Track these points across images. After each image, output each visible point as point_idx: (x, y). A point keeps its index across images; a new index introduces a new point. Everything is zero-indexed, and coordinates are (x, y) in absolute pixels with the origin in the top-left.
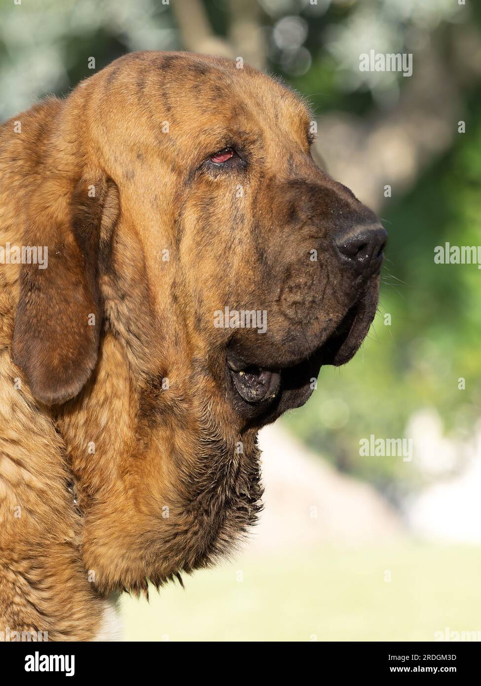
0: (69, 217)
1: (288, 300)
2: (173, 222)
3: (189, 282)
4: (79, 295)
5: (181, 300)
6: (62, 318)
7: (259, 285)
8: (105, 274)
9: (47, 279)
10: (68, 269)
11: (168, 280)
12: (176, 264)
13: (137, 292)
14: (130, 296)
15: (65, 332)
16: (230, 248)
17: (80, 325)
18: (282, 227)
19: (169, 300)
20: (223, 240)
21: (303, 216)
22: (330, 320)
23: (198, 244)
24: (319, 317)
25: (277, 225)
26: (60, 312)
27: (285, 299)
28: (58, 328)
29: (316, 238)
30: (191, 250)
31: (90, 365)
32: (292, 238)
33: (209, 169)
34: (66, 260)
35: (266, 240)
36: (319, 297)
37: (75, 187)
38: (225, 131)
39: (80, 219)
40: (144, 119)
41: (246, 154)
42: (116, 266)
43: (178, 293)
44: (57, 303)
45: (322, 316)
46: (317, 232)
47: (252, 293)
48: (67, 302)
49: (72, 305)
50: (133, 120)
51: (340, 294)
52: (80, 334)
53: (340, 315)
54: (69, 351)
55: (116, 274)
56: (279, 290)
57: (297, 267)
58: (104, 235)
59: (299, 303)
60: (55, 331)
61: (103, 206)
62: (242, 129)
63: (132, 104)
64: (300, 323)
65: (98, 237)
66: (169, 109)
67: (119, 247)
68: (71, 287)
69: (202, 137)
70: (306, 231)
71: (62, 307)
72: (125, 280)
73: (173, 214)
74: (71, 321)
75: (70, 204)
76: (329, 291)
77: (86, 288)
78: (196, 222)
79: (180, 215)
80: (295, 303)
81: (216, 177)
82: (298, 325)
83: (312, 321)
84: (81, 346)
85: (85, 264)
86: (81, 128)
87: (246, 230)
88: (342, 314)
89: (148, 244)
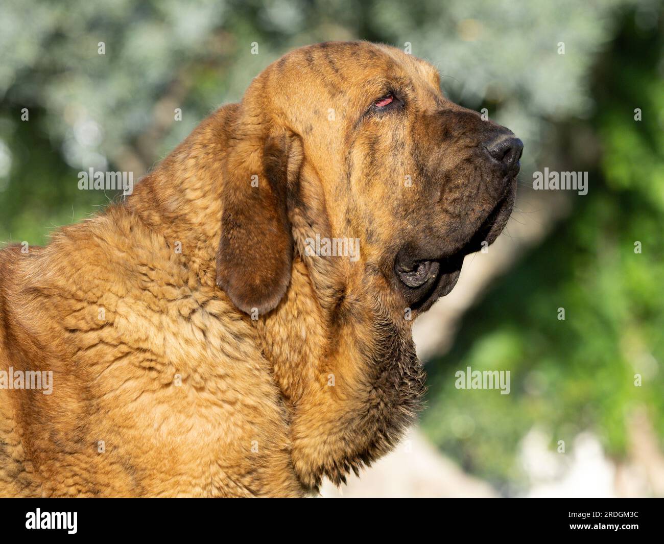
0: (262, 168)
1: (449, 198)
2: (344, 159)
3: (360, 206)
4: (274, 227)
5: (354, 222)
6: (260, 247)
7: (422, 194)
8: (295, 207)
9: (246, 217)
10: (263, 207)
11: (343, 208)
12: (348, 194)
13: (321, 220)
14: (317, 224)
15: (264, 258)
16: (395, 170)
17: (275, 251)
18: (439, 146)
19: (344, 224)
20: (387, 166)
21: (455, 134)
22: (484, 210)
23: (367, 175)
24: (475, 208)
25: (435, 144)
26: (258, 242)
27: (447, 199)
28: (258, 255)
29: (470, 147)
30: (360, 180)
31: (286, 283)
32: (449, 150)
33: (375, 112)
34: (262, 201)
35: (425, 158)
36: (475, 191)
37: (264, 144)
38: (385, 79)
39: (272, 166)
40: (318, 81)
41: (404, 95)
42: (305, 199)
43: (351, 217)
44: (255, 236)
45: (477, 208)
46: (470, 142)
47: (418, 201)
48: (264, 234)
49: (267, 236)
50: (309, 84)
51: (491, 189)
52: (276, 259)
53: (491, 206)
54: (268, 272)
55: (304, 205)
56: (439, 194)
57: (455, 172)
58: (290, 178)
59: (458, 199)
60: (255, 258)
61: (288, 157)
62: (398, 75)
63: (306, 73)
64: (459, 216)
65: (286, 179)
66: (337, 71)
67: (305, 184)
68: (266, 222)
69: (368, 87)
70: (461, 143)
71: (259, 238)
72: (311, 209)
73: (344, 152)
74: (268, 248)
75: (261, 157)
76: (482, 187)
77: (279, 221)
78: (363, 158)
79: (349, 153)
80: (455, 200)
81: (381, 119)
82: (458, 218)
83: (469, 212)
84: (277, 268)
85: (277, 201)
86: (263, 103)
87: (407, 153)
88: (493, 206)
89: (324, 181)
